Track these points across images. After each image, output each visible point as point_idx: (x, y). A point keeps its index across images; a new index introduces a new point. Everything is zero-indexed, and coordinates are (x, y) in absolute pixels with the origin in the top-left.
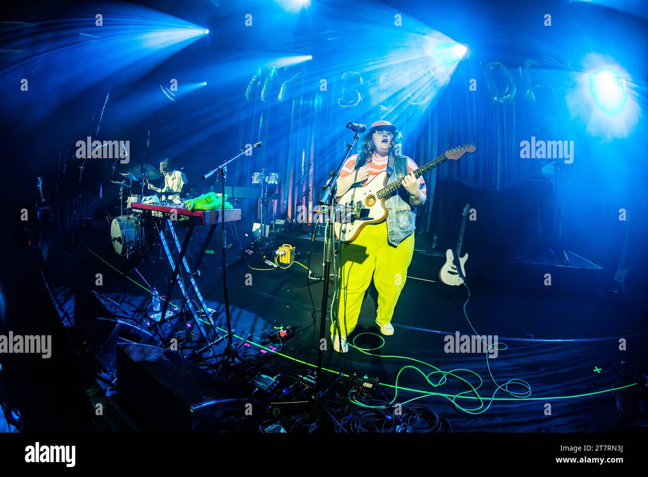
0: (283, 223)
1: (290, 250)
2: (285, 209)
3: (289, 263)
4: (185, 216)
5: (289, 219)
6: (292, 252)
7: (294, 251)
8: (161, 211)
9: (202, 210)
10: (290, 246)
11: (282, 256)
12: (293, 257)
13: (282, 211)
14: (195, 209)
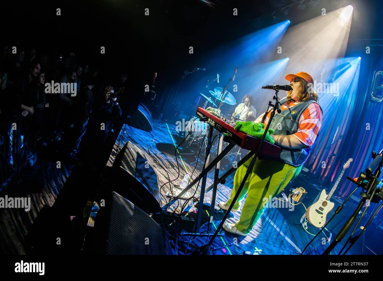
0: (307, 171)
1: (303, 193)
2: (312, 162)
3: (297, 201)
4: (230, 132)
5: (312, 171)
6: (304, 195)
7: (305, 195)
8: (214, 121)
9: (245, 133)
10: (305, 190)
11: (295, 195)
12: (303, 199)
13: (310, 163)
14: (240, 130)
